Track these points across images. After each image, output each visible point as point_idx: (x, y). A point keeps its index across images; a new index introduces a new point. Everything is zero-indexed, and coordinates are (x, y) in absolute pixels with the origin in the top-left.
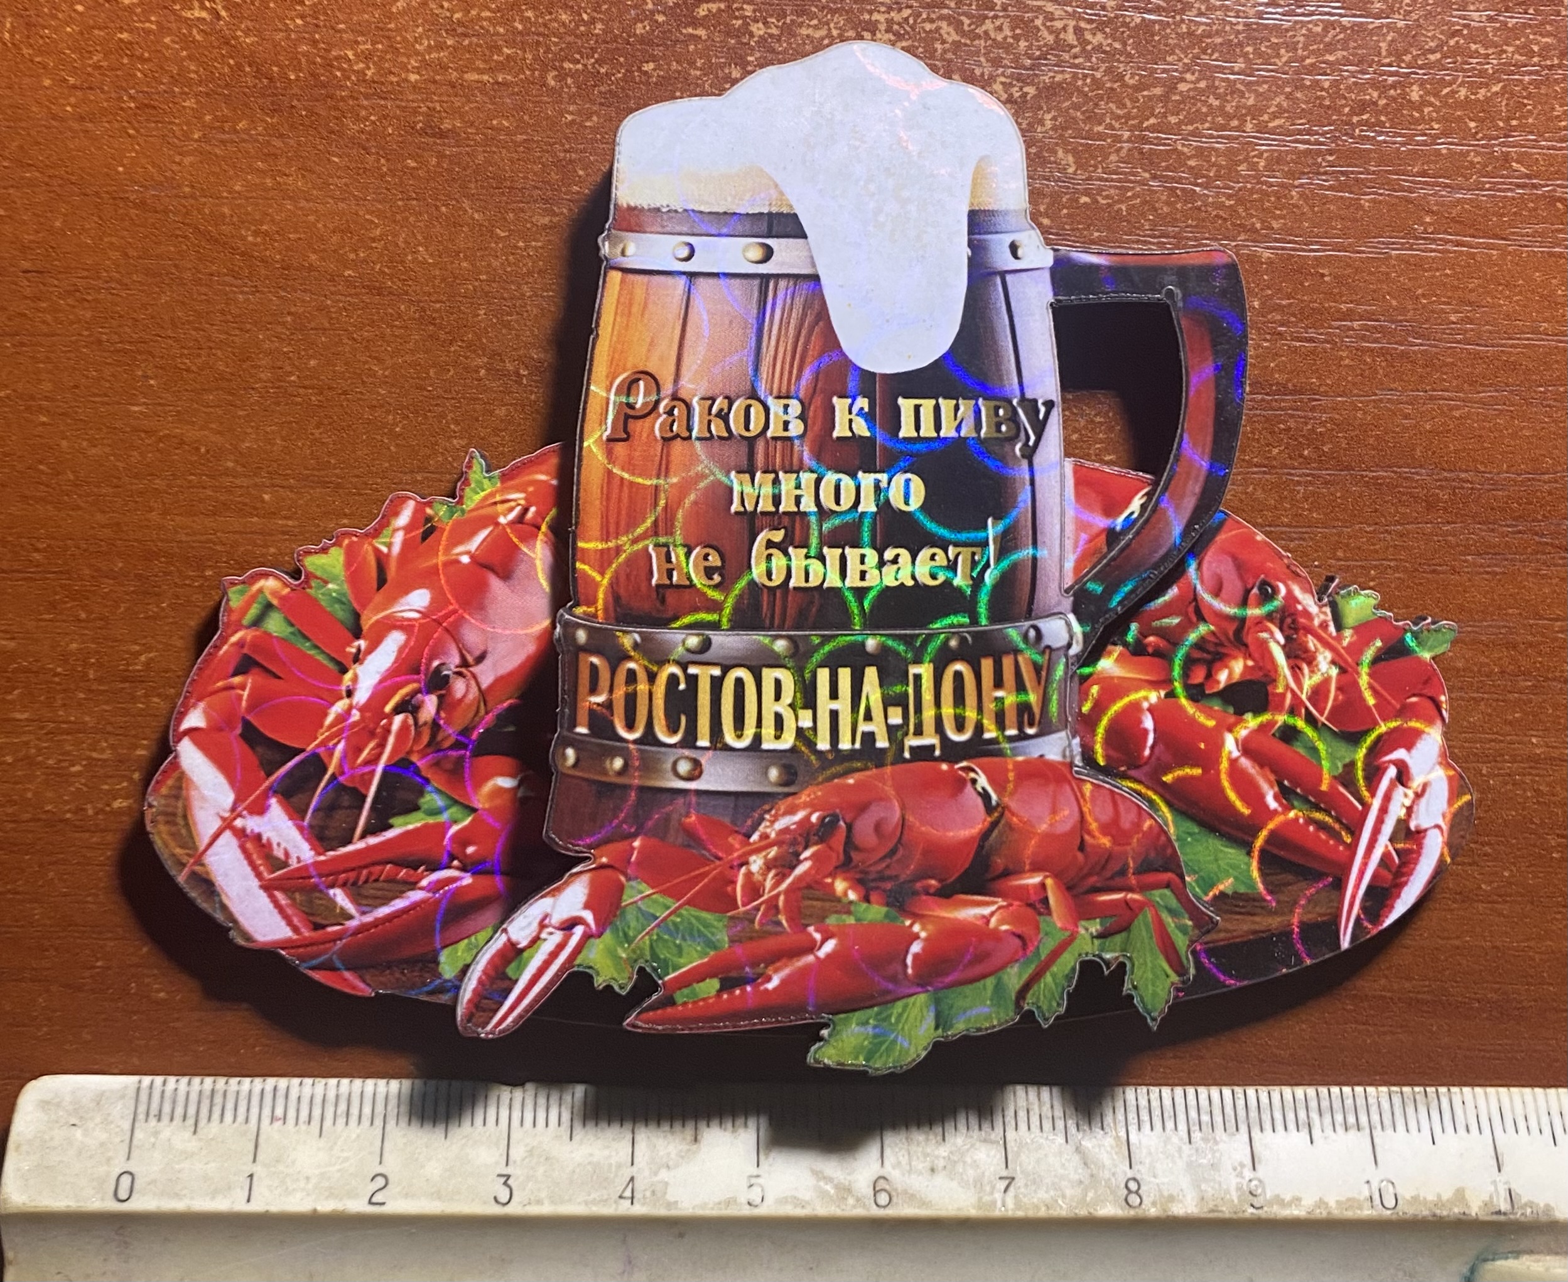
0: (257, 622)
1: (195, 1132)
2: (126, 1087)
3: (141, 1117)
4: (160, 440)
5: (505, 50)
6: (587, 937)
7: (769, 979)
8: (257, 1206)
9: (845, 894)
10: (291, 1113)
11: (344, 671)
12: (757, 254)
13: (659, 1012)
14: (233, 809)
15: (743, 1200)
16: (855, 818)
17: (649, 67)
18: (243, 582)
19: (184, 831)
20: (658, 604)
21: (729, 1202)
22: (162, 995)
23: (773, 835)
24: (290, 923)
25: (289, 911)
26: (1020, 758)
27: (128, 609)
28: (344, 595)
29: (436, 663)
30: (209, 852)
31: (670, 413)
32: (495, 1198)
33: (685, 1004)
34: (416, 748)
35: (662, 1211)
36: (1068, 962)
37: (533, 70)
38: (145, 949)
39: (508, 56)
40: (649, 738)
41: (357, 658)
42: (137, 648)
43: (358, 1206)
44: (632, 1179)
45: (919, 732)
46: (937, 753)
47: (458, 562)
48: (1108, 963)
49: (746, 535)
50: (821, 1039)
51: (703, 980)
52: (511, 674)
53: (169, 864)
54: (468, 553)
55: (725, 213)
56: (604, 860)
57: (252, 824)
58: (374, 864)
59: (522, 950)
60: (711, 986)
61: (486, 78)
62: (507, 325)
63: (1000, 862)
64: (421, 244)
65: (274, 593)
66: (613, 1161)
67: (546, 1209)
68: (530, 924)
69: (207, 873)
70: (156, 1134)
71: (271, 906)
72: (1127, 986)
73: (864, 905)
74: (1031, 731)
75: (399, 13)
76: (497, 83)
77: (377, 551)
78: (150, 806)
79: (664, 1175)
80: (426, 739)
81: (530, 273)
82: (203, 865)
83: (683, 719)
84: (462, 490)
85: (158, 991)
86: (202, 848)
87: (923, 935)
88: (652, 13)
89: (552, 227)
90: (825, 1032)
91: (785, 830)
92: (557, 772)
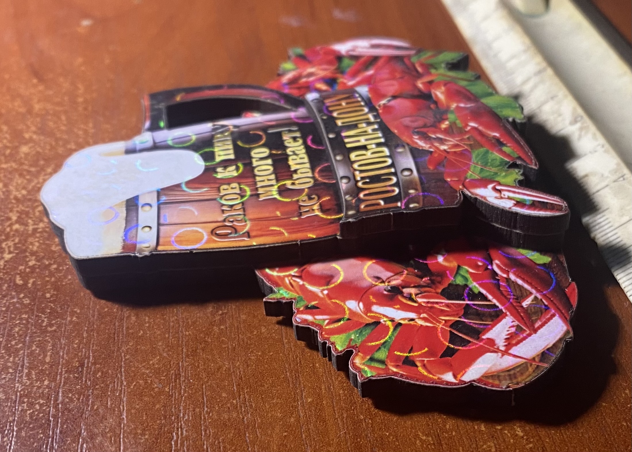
6: (499, 184)
7: (495, 136)
9: (447, 124)
11: (400, 324)
13: (525, 160)
14: (496, 352)
18: (360, 372)
19: (518, 370)
23: (429, 146)
24: (551, 318)
25: (544, 320)
28: (357, 332)
29: (385, 293)
30: (525, 357)
33: (518, 154)
34: (434, 291)
35: (622, 165)
36: (450, 74)
37: (46, 336)
41: (392, 320)
42: (418, 442)
45: (368, 119)
46: (375, 114)
47: (328, 295)
48: (446, 66)
49: (289, 192)
51: (505, 152)
54: (322, 292)
56: (461, 187)
57: (501, 344)
59: (517, 202)
60: (505, 149)
61: (49, 354)
65: (363, 358)
66: (610, 191)
68: (503, 202)
69: (538, 355)
71: (544, 327)
72: (453, 62)
73: (450, 119)
74: (357, 95)
77: (328, 324)
78: (508, 387)
83: (383, 177)
84: (287, 299)
86: (524, 361)
87: (456, 105)
90: (511, 119)
91: (425, 143)
92: (422, 208)
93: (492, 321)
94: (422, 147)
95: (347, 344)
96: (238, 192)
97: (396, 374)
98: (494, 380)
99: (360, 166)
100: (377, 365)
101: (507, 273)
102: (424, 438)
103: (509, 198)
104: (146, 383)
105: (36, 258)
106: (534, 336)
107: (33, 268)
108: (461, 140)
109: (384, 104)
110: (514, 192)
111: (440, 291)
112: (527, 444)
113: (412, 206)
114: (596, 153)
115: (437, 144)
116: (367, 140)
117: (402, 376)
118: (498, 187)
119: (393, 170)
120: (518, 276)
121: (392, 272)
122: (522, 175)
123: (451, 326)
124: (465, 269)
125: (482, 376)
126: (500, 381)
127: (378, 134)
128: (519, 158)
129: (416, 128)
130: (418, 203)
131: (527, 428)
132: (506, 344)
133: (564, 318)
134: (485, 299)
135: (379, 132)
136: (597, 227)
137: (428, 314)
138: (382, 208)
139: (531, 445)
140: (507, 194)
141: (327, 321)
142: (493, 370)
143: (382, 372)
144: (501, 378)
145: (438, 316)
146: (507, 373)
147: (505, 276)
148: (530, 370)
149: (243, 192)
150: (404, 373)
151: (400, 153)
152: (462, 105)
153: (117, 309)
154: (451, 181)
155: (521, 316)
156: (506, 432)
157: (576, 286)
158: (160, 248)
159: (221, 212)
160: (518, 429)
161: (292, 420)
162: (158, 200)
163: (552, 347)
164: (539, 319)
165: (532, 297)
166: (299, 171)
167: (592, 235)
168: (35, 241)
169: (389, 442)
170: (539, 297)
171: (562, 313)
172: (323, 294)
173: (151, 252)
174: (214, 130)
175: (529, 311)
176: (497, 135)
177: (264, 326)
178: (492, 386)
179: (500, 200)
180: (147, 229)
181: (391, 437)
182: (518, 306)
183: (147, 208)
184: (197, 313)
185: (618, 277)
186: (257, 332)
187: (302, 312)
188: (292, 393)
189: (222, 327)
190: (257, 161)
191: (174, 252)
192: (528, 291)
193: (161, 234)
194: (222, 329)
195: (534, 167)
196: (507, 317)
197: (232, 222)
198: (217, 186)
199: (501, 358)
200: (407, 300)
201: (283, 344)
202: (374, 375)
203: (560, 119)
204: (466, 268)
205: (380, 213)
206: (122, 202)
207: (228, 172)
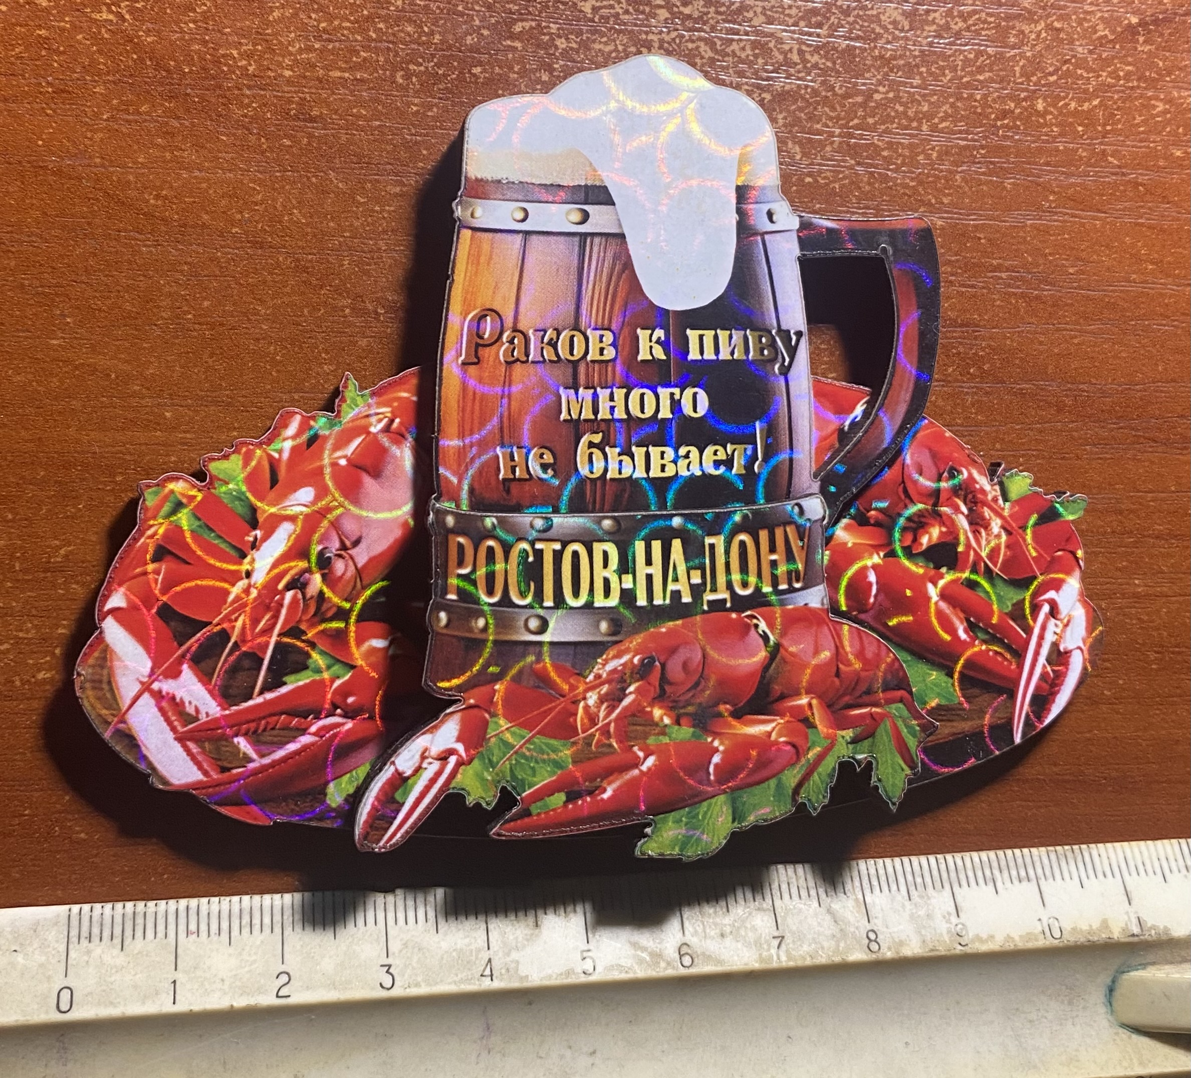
1: (122, 949)
2: (58, 916)
3: (74, 939)
4: (76, 368)
5: (362, 53)
6: (459, 764)
7: (604, 790)
8: (181, 1007)
9: (662, 719)
10: (203, 927)
11: (243, 556)
12: (576, 217)
13: (519, 822)
14: (150, 676)
15: (579, 970)
16: (667, 659)
17: (477, 70)
18: (157, 485)
19: (108, 695)
20: (504, 494)
21: (568, 973)
22: (83, 835)
23: (604, 675)
24: (200, 768)
25: (200, 758)
26: (790, 607)
27: (49, 510)
28: (242, 493)
30: (131, 711)
31: (511, 342)
32: (381, 985)
33: (539, 814)
34: (304, 618)
35: (517, 985)
36: (830, 763)
37: (384, 70)
38: (67, 798)
39: (365, 59)
40: (506, 601)
41: (254, 545)
42: (57, 542)
43: (268, 1000)
44: (490, 961)
45: (714, 590)
46: (728, 605)
47: (338, 464)
48: (859, 762)
49: (572, 439)
50: (646, 835)
51: (552, 794)
52: (381, 555)
54: (345, 457)
55: (552, 185)
56: (472, 701)
57: (166, 686)
58: (271, 715)
59: (408, 778)
60: (559, 799)
61: (347, 75)
62: (367, 273)
63: (777, 688)
64: (294, 207)
65: (183, 493)
66: (473, 947)
67: (423, 990)
68: (413, 756)
69: (130, 729)
70: (89, 952)
71: (185, 754)
72: (874, 779)
73: (676, 727)
74: (797, 585)
75: (275, 21)
76: (356, 79)
77: (270, 458)
78: (79, 674)
79: (514, 955)
80: (312, 610)
81: (385, 232)
82: (124, 722)
83: (532, 585)
84: (340, 406)
85: (79, 832)
86: (124, 709)
87: (721, 748)
88: (479, 28)
89: (402, 195)
90: (648, 830)
91: (614, 671)
92: (433, 631)
94: (604, 665)
95: (221, 476)
96: (589, 358)
98: (97, 659)
99: (575, 554)
100: (167, 508)
102: (62, 552)
103: (418, 770)
104: (256, 203)
106: (170, 736)
107: (550, 45)
108: (608, 732)
109: (756, 626)
110: (433, 781)
112: (21, 680)
113: (443, 615)
114: (579, 958)
115: (605, 689)
116: (649, 578)
118: (453, 760)
119: (549, 603)
120: (305, 748)
121: (365, 566)
122: (478, 805)
125: (107, 646)
127: (664, 599)
128: (527, 813)
129: (663, 666)
130: (447, 626)
131: (48, 687)
132: (164, 693)
133: (198, 786)
135: (668, 601)
138: (450, 569)
139: (18, 683)
140: (432, 768)
141: (276, 455)
142: (116, 664)
144: (98, 670)
146: (105, 679)
147: (313, 729)
148: (104, 712)
149: (587, 364)
151: (597, 626)
152: (716, 759)
153: (423, 168)
154: (495, 691)
155: (218, 729)
156: (48, 658)
157: (260, 823)
158: (466, 233)
159: (541, 326)
160: (48, 675)
161: (137, 388)
163: (140, 751)
164: (204, 751)
165: (254, 755)
166: (626, 458)
169: (67, 506)
170: (251, 766)
171: (210, 787)
172: (340, 457)
173: (460, 220)
175: (224, 743)
176: (605, 796)
179: (420, 753)
180: (521, 216)
181: (73, 510)
182: (239, 730)
185: (287, 896)
190: (672, 394)
191: (452, 254)
195: (494, 830)
196: (219, 708)
198: (614, 327)
199: (138, 679)
200: (296, 575)
203: (713, 932)
205: (436, 564)
206: (603, 181)
207: (651, 347)
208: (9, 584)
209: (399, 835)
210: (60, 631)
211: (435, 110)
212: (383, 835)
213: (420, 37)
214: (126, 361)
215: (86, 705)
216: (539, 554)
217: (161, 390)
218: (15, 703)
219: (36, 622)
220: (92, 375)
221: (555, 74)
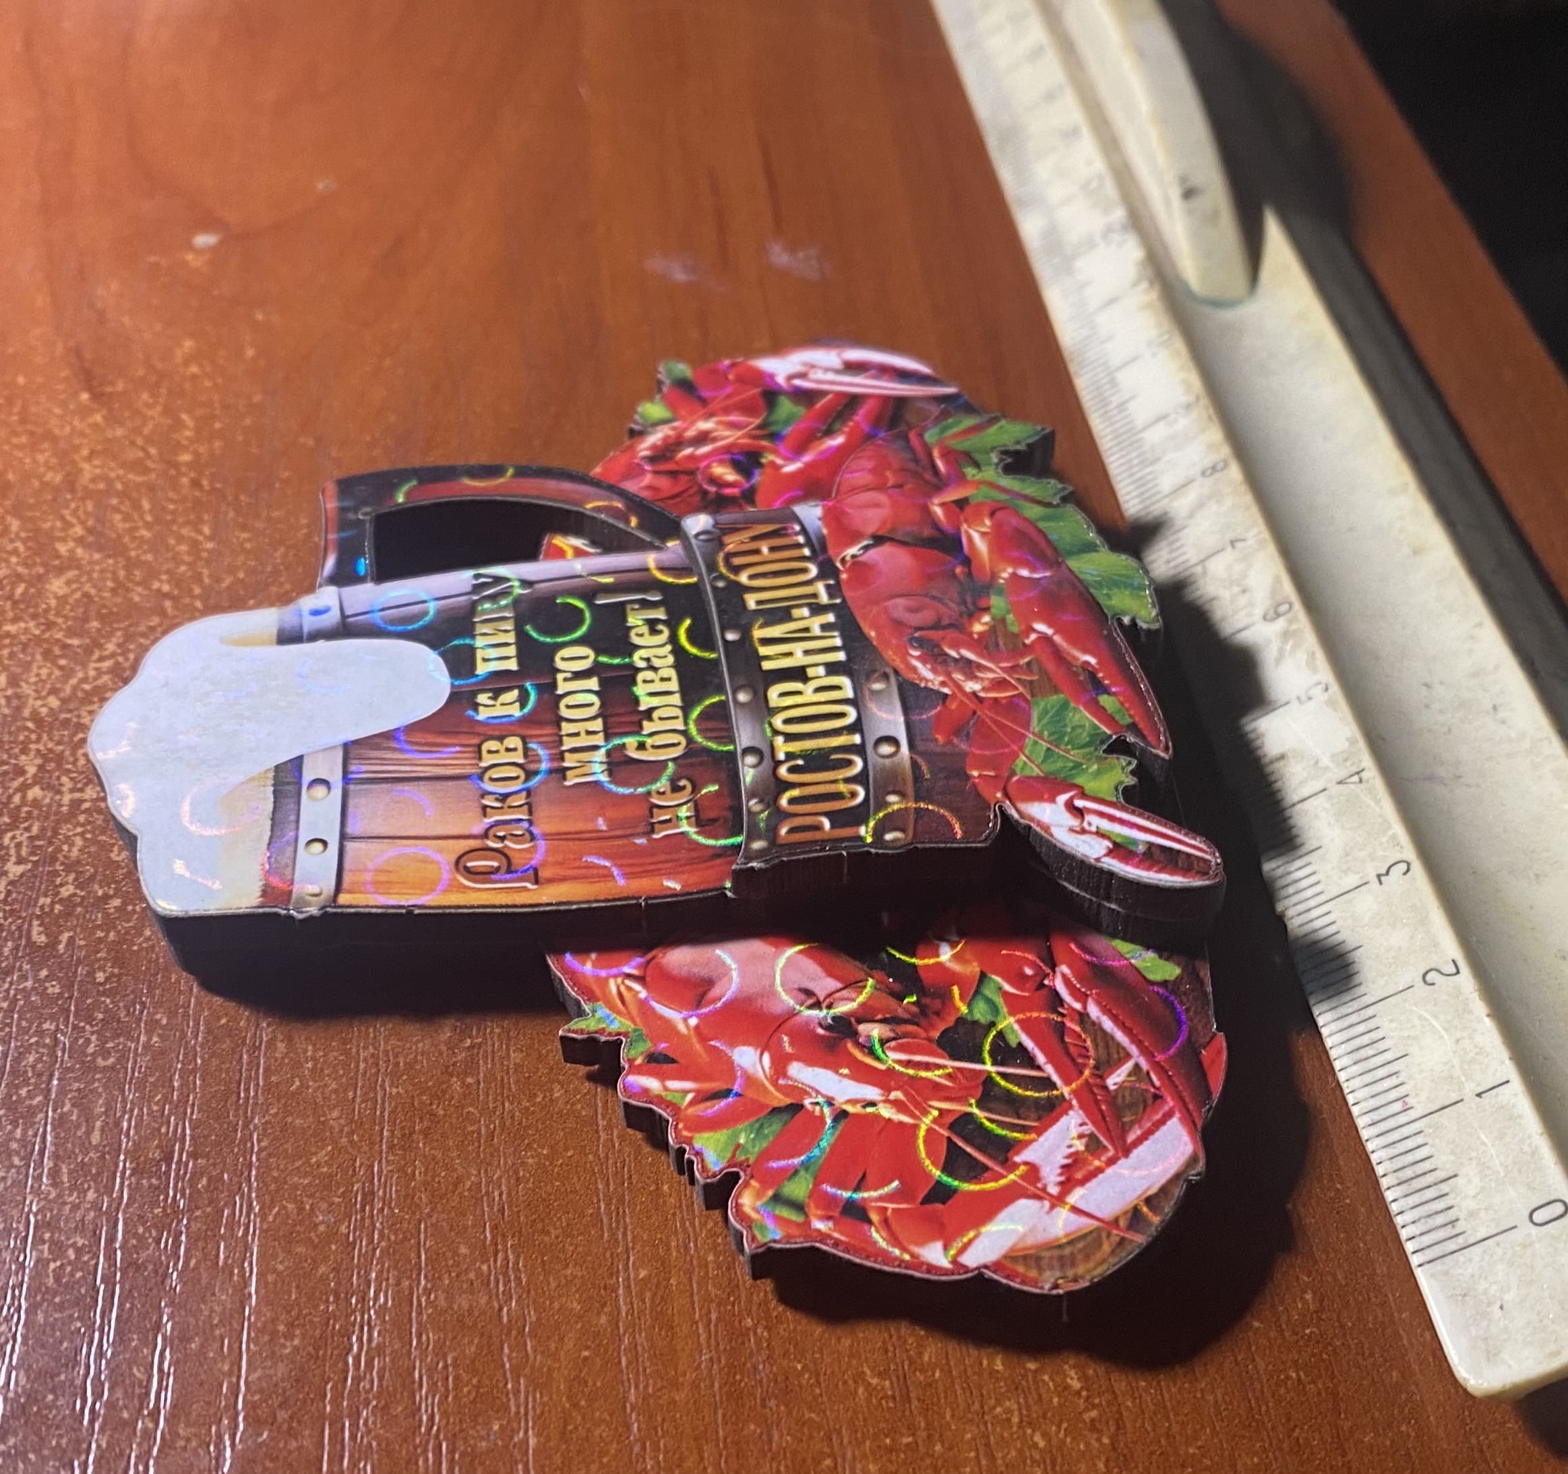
0: (798, 1207)
1: (1455, 1176)
2: (1432, 1276)
3: (1460, 1241)
4: (576, 1405)
5: (65, 1109)
6: (1083, 795)
7: (1087, 663)
8: (1509, 1070)
9: (986, 624)
10: (1393, 1095)
11: (844, 1113)
13: (1146, 733)
14: (1039, 1198)
15: (1326, 696)
16: (911, 627)
17: (100, 977)
18: (750, 1228)
19: (1080, 1245)
20: (717, 824)
21: (1331, 703)
22: (1309, 1296)
23: (941, 679)
24: (1162, 1122)
25: (1147, 1125)
26: (825, 531)
27: (811, 1409)
28: (751, 1126)
29: (820, 1031)
30: (1098, 1214)
32: (1405, 874)
33: (1131, 716)
34: (923, 1034)
35: (1362, 744)
36: (1007, 482)
37: (94, 1080)
38: (1256, 1324)
39: (73, 1105)
40: (861, 778)
41: (830, 1102)
42: (861, 1390)
43: (1466, 981)
44: (1340, 783)
45: (815, 596)
46: (832, 582)
47: (697, 1028)
48: (1001, 460)
49: (634, 766)
50: (1133, 622)
51: (1103, 708)
52: (822, 965)
53: (1126, 1256)
54: (685, 1020)
56: (999, 795)
57: (1051, 1178)
58: (1068, 1054)
59: (1115, 843)
60: (1105, 700)
61: (98, 1124)
63: (927, 532)
64: (308, 1161)
65: (759, 1195)
66: (1328, 806)
67: (1399, 830)
68: (1084, 842)
69: (1126, 1213)
70: (1472, 1214)
71: (1146, 1143)
72: (1018, 447)
73: (993, 610)
74: (797, 528)
76: (106, 1113)
77: (692, 1103)
78: (1056, 1286)
79: (1325, 761)
80: (910, 1028)
81: (347, 1053)
82: (1116, 1220)
83: (834, 757)
84: (610, 1034)
85: (1305, 1302)
86: (1095, 1224)
87: (1010, 570)
88: (36, 980)
89: (289, 1039)
90: (1126, 620)
91: (934, 671)
92: (912, 843)
93: (1039, 1119)
94: (927, 681)
95: (728, 1155)
96: (521, 761)
97: (823, 1237)
98: (1027, 1266)
99: (787, 721)
100: (785, 1213)
101: (1083, 998)
102: (874, 1381)
103: (1100, 834)
104: (301, 1209)
105: (76, 879)
106: (1122, 1162)
107: (69, 902)
108: (1012, 668)
109: (853, 556)
110: (1112, 818)
111: (936, 1035)
112: (1087, 1410)
113: (889, 837)
114: (1311, 704)
115: (958, 676)
116: (807, 652)
117: (837, 1243)
118: (1079, 803)
119: (857, 739)
120: (1106, 1010)
121: (837, 978)
122: (1133, 773)
123: (951, 1127)
124: (996, 983)
125: (1005, 1257)
126: (1040, 1270)
127: (833, 637)
128: (1133, 727)
129: (919, 629)
130: (903, 830)
131: (1091, 1372)
132: (1062, 1179)
133: (1189, 1121)
134: (1030, 1062)
135: (836, 634)
136: (1291, 890)
137: (906, 1094)
138: (826, 837)
139: (1094, 1413)
140: (1095, 822)
141: (690, 1096)
142: (1030, 1241)
143: (795, 1231)
144: (1044, 1263)
145: (926, 1099)
146: (1056, 1253)
147: (1078, 1006)
148: (1106, 1248)
149: (530, 762)
150: (843, 1238)
151: (879, 691)
152: (1024, 573)
153: (248, 1020)
154: (980, 776)
155: (1101, 1110)
156: (1046, 1378)
157: (1224, 1044)
158: (343, 899)
159: (479, 810)
160: (1072, 1373)
161: (603, 1319)
162: (345, 772)
163: (1156, 1195)
164: (1139, 1121)
165: (1129, 1066)
166: (655, 715)
167: (1280, 907)
168: (75, 835)
169: (801, 1387)
170: (1145, 1065)
171: (1188, 1110)
172: (687, 1026)
173: (323, 908)
174: (477, 588)
175: (1120, 1100)
176: (1092, 661)
177: (559, 1082)
178: (1023, 1282)
179: (1079, 836)
180: (318, 847)
181: (806, 1376)
182: (1096, 1085)
183: (320, 791)
184: (418, 1042)
185: (1321, 1021)
186: (545, 1097)
187: (639, 1070)
188: (608, 1255)
189: (469, 1080)
190: (566, 680)
191: (374, 910)
192: (1124, 1049)
193: (347, 865)
194: (469, 1085)
195: (1162, 754)
196: (1071, 1113)
197: (502, 839)
198: (476, 741)
199: (1048, 1213)
200: (863, 1052)
201: (597, 1132)
202: (778, 1237)
203: (1243, 600)
204: (998, 979)
205: (821, 851)
206: (267, 771)
207: (502, 704)
208: (938, 1447)
209: (1193, 842)
210: (999, 1366)
211: (158, 1016)
212: (1197, 857)
213: (45, 1046)
214: (562, 1339)
215: (1099, 1272)
216: (790, 756)
217: (605, 1288)
218: (1125, 1414)
219: (993, 1402)
220: (586, 1382)
221: (111, 892)
